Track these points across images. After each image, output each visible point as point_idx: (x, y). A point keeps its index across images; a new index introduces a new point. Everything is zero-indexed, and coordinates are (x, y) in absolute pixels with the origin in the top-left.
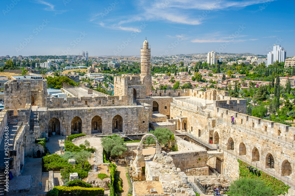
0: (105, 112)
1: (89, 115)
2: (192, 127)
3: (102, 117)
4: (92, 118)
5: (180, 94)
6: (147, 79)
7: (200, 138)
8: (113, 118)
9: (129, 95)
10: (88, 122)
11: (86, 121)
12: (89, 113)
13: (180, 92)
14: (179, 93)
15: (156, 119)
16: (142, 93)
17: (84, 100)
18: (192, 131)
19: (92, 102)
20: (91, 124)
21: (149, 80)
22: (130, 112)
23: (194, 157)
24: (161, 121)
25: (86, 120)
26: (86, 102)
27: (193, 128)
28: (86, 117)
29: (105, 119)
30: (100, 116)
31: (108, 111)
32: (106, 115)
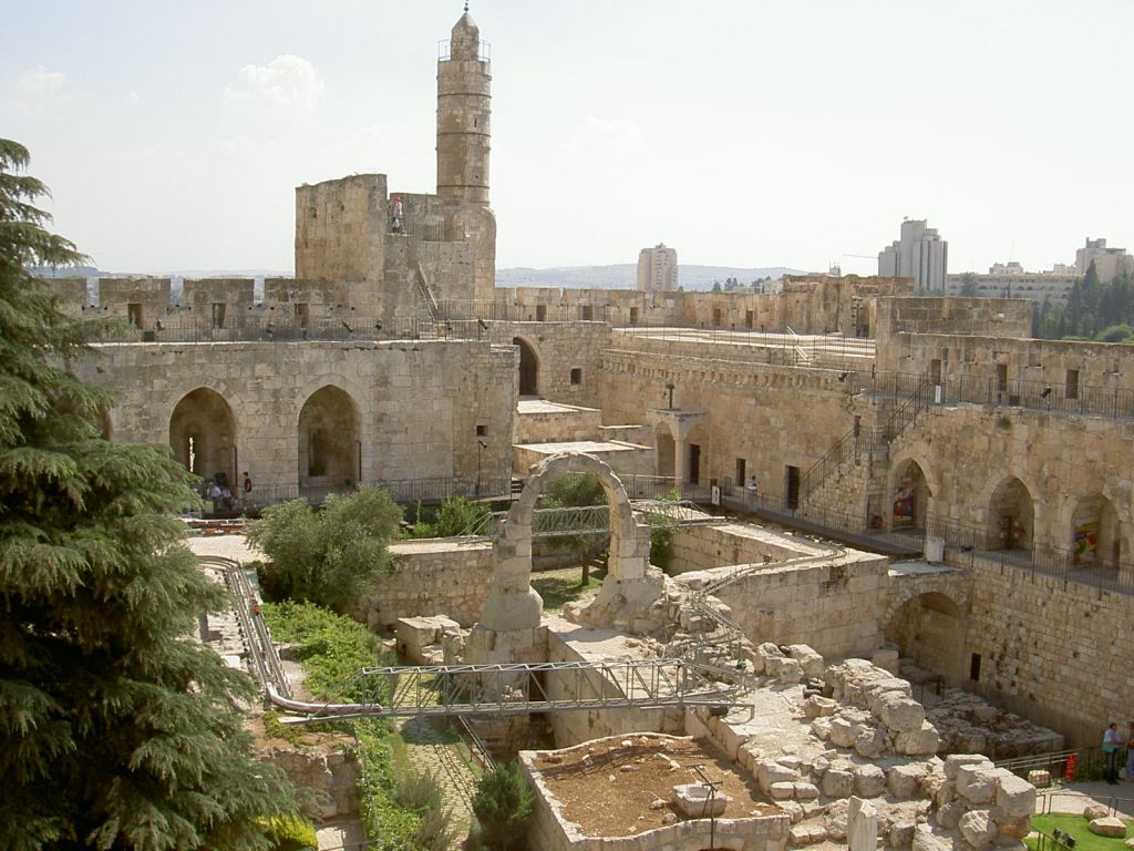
0: (253, 370)
1: (158, 383)
2: (741, 463)
3: (233, 402)
4: (171, 407)
5: (640, 315)
6: (474, 223)
7: (799, 511)
8: (300, 402)
9: (394, 278)
10: (146, 425)
11: (134, 420)
12: (157, 371)
13: (640, 306)
14: (634, 311)
15: (539, 425)
16: (451, 289)
17: (123, 296)
18: (742, 483)
19: (169, 311)
20: (165, 439)
21: (482, 229)
22: (404, 369)
23: (821, 594)
24: (566, 435)
25: (140, 414)
26: (135, 309)
27: (748, 465)
28: (136, 396)
29: (251, 409)
30: (221, 390)
31: (270, 363)
32: (258, 388)
